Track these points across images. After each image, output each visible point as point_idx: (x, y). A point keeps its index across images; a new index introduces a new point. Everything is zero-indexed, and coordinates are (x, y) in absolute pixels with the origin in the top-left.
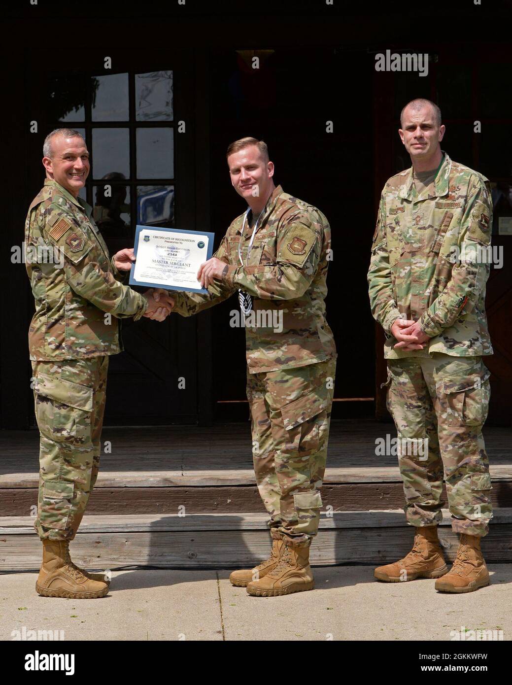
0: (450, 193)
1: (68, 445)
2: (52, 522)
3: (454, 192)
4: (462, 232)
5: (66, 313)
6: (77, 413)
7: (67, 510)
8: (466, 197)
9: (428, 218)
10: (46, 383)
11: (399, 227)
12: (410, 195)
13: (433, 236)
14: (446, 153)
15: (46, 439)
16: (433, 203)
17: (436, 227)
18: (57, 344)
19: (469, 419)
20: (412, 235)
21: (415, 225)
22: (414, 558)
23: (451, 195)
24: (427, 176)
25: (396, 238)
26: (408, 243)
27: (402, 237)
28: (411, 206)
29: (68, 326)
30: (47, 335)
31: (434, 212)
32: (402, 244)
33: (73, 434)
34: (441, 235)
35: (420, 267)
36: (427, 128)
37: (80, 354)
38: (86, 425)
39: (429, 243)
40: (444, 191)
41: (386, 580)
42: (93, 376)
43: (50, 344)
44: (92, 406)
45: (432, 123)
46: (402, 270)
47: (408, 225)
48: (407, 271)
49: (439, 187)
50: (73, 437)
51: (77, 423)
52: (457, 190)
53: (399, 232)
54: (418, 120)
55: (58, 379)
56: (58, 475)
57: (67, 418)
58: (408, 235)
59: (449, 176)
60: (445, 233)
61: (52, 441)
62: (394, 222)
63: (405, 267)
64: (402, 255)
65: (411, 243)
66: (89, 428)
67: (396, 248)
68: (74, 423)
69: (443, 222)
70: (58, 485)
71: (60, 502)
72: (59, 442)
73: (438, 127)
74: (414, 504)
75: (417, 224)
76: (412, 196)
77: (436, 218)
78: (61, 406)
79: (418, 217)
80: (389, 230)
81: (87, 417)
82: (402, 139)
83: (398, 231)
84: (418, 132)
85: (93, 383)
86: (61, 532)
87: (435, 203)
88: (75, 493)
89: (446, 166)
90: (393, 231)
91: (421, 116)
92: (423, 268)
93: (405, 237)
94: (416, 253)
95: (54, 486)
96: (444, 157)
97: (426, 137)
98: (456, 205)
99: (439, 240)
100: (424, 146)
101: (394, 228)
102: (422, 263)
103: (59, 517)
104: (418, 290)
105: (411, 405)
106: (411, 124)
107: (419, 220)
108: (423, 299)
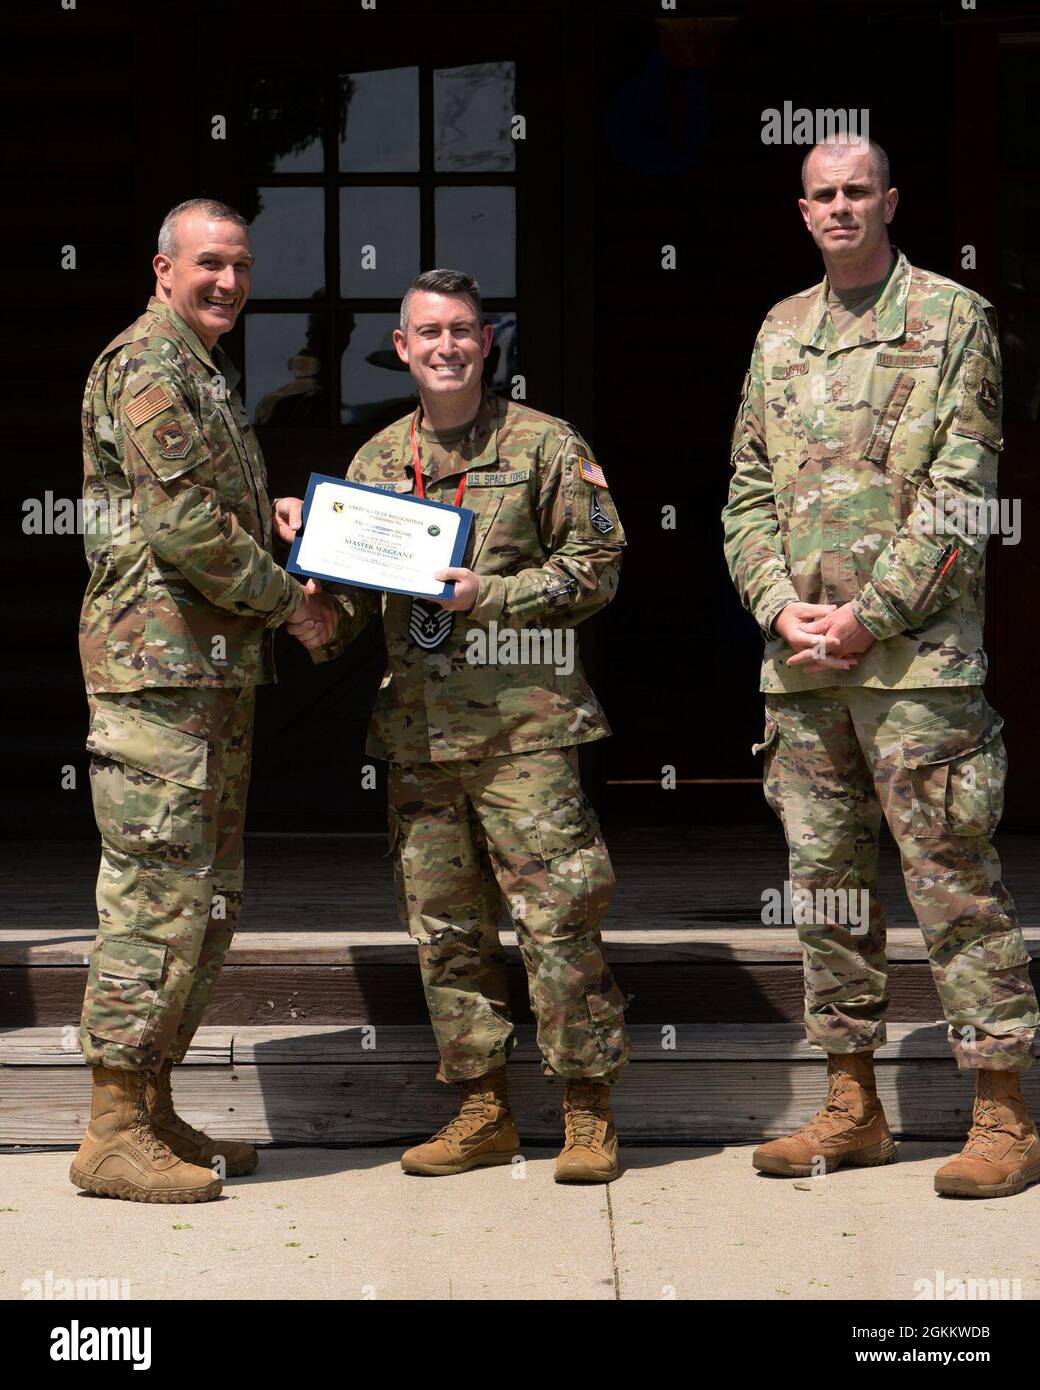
0: (909, 335)
1: (156, 861)
2: (111, 1029)
3: (919, 333)
4: (944, 418)
5: (149, 589)
6: (173, 792)
7: (146, 1004)
8: (946, 342)
9: (859, 386)
10: (110, 728)
11: (794, 407)
12: (820, 337)
13: (869, 424)
15: (112, 850)
16: (872, 354)
17: (876, 406)
19: (960, 821)
21: (829, 401)
22: (833, 1124)
23: (911, 339)
24: (860, 298)
25: (788, 431)
26: (815, 441)
27: (802, 427)
28: (822, 360)
29: (153, 616)
31: (873, 372)
32: (803, 443)
33: (164, 836)
34: (887, 425)
35: (841, 492)
36: (858, 194)
37: (174, 676)
38: (194, 818)
39: (860, 439)
40: (895, 330)
42: (208, 714)
43: (119, 655)
44: (204, 778)
45: (869, 182)
46: (801, 499)
47: (816, 401)
48: (811, 501)
49: (884, 321)
50: (163, 843)
51: (173, 814)
52: (924, 329)
53: (795, 417)
54: (840, 177)
55: (134, 719)
56: (133, 927)
57: (152, 801)
58: (816, 424)
59: (906, 301)
60: (898, 420)
61: (125, 853)
62: (783, 396)
63: (810, 493)
64: (801, 467)
65: (823, 440)
66: (198, 825)
67: (787, 451)
68: (167, 813)
70: (131, 950)
71: (133, 986)
72: (136, 854)
73: (884, 191)
74: (832, 1006)
75: (835, 400)
76: (824, 340)
77: (877, 387)
78: (139, 776)
79: (838, 383)
80: (771, 413)
81: (195, 802)
82: (807, 219)
83: (792, 415)
84: (840, 202)
85: (208, 730)
86: (128, 1050)
87: (875, 355)
88: (165, 970)
89: (901, 277)
90: (781, 414)
91: (845, 168)
92: (847, 493)
93: (809, 427)
94: (832, 461)
95: (122, 952)
96: (896, 258)
97: (857, 213)
98: (923, 360)
99: (884, 435)
100: (854, 232)
101: (784, 409)
102: (846, 484)
103: (128, 1019)
104: (835, 541)
105: (826, 790)
106: (824, 186)
107: (840, 391)
108: (847, 559)
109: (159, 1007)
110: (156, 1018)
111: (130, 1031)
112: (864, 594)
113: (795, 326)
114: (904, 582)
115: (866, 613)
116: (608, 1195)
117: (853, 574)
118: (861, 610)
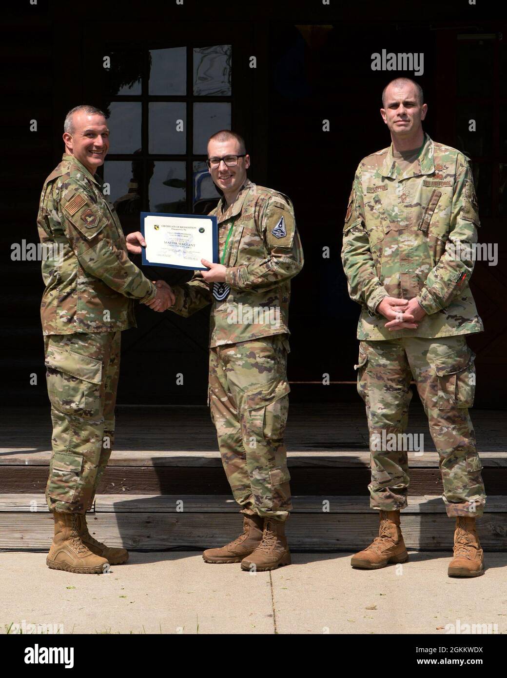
0: (437, 172)
1: (77, 417)
2: (59, 494)
3: (441, 171)
4: (456, 211)
5: (78, 286)
6: (86, 385)
7: (75, 483)
8: (455, 175)
9: (415, 196)
10: (56, 355)
11: (380, 206)
12: (393, 173)
13: (421, 214)
14: (426, 134)
15: (56, 412)
16: (420, 181)
17: (423, 205)
18: (69, 317)
19: (461, 401)
20: (399, 214)
21: (400, 203)
23: (438, 173)
24: (411, 154)
25: (376, 217)
26: (394, 222)
27: (386, 215)
28: (395, 184)
29: (81, 299)
30: (59, 308)
31: (422, 189)
32: (385, 223)
33: (82, 406)
34: (429, 214)
35: (408, 246)
36: (410, 106)
37: (90, 327)
38: (96, 397)
39: (417, 221)
40: (430, 169)
42: (102, 349)
43: (61, 317)
44: (101, 379)
45: (415, 100)
46: (387, 249)
47: (393, 203)
48: (394, 250)
49: (424, 166)
50: (81, 409)
51: (86, 395)
52: (444, 169)
53: (381, 211)
54: (401, 98)
55: (67, 351)
56: (68, 447)
57: (76, 390)
58: (394, 214)
59: (433, 156)
60: (433, 211)
61: (63, 413)
62: (373, 200)
63: (392, 246)
64: (387, 234)
65: (398, 221)
66: (98, 401)
67: (377, 227)
68: (83, 395)
69: (431, 200)
70: (67, 458)
71: (68, 474)
72: (68, 414)
73: (421, 105)
74: (387, 488)
75: (403, 202)
76: (395, 174)
77: (424, 196)
78: (70, 378)
79: (404, 194)
80: (367, 208)
81: (96, 390)
82: (384, 118)
83: (379, 210)
84: (401, 109)
85: (102, 356)
86: (67, 504)
87: (422, 181)
88: (83, 467)
89: (429, 145)
90: (372, 209)
91: (403, 93)
92: (412, 246)
93: (390, 215)
94: (403, 231)
95: (63, 459)
96: (425, 138)
97: (409, 115)
98: (445, 183)
99: (427, 219)
100: (408, 123)
101: (373, 207)
102: (410, 242)
103: (67, 490)
104: (407, 269)
105: (391, 387)
106: (394, 102)
107: (405, 198)
108: (414, 277)
109: (80, 484)
110: (79, 489)
111: (68, 495)
112: (423, 294)
113: (377, 168)
114: (442, 289)
115: (424, 303)
116: (270, 575)
117: (417, 284)
118: (422, 301)
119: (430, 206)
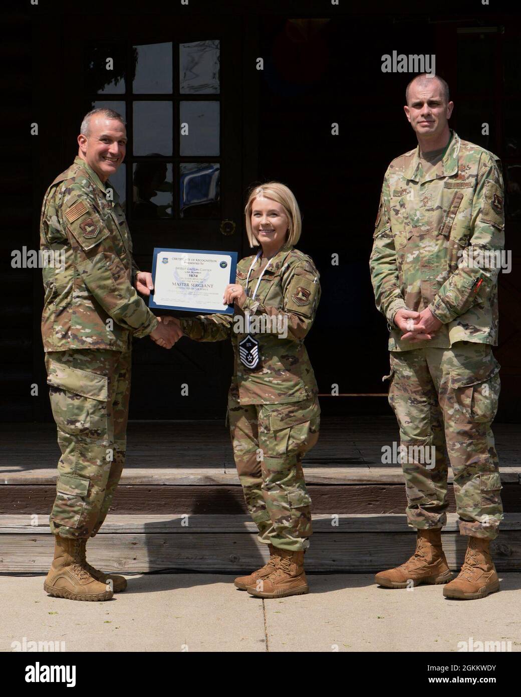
0: (460, 172)
1: (84, 437)
2: (63, 519)
3: (464, 171)
4: (475, 214)
5: (74, 300)
6: (91, 403)
7: (79, 508)
8: (477, 175)
9: (437, 199)
10: (58, 373)
11: (404, 210)
12: (416, 175)
13: (442, 217)
14: (454, 131)
15: (62, 433)
16: (442, 183)
17: (445, 208)
18: (64, 333)
19: (478, 415)
22: (417, 563)
23: (460, 174)
24: (434, 155)
25: (401, 221)
26: (416, 226)
27: (409, 220)
28: (418, 186)
29: (75, 313)
30: (55, 323)
31: (443, 192)
32: (409, 228)
33: (87, 425)
34: (451, 217)
35: (429, 251)
36: (435, 105)
37: (86, 343)
38: (102, 415)
39: (438, 225)
40: (453, 171)
41: (389, 585)
43: (57, 333)
44: (106, 395)
45: (440, 100)
46: (409, 255)
47: (416, 207)
48: (415, 256)
49: (447, 166)
50: (87, 429)
51: (91, 414)
52: (467, 169)
53: (405, 215)
54: (425, 97)
55: (70, 368)
56: (74, 469)
57: (80, 408)
58: (416, 218)
59: (458, 155)
60: (455, 214)
61: (68, 434)
62: (398, 204)
63: (414, 252)
64: (409, 239)
65: (419, 226)
66: (105, 419)
67: (401, 232)
68: (88, 414)
69: (452, 203)
70: (72, 481)
71: (73, 499)
72: (74, 434)
73: (446, 104)
75: (425, 206)
76: (419, 177)
77: (445, 199)
78: (74, 396)
79: (426, 198)
80: (392, 213)
81: (102, 407)
82: (408, 116)
83: (403, 214)
84: (426, 109)
85: (107, 371)
86: (72, 530)
87: (443, 183)
88: (89, 491)
89: (455, 144)
90: (397, 213)
91: (428, 92)
92: (432, 252)
93: (413, 220)
94: (424, 236)
95: (69, 481)
96: (452, 135)
97: (434, 115)
98: (467, 184)
99: (449, 222)
100: (432, 124)
101: (399, 211)
102: (430, 248)
103: (71, 514)
104: (428, 276)
105: (415, 400)
106: (418, 101)
107: (427, 201)
108: (434, 284)
109: (86, 509)
110: (85, 514)
111: (72, 520)
112: (436, 303)
113: (404, 171)
114: (456, 297)
115: (437, 312)
118: (435, 310)
119: (452, 209)
